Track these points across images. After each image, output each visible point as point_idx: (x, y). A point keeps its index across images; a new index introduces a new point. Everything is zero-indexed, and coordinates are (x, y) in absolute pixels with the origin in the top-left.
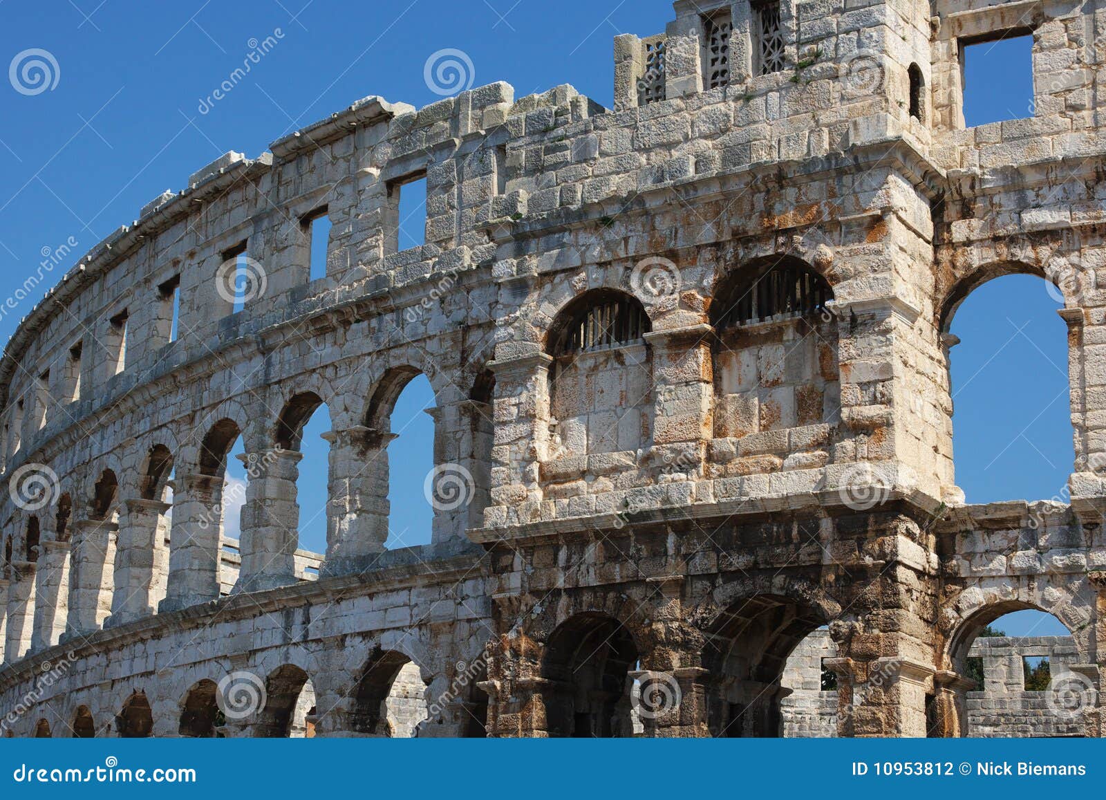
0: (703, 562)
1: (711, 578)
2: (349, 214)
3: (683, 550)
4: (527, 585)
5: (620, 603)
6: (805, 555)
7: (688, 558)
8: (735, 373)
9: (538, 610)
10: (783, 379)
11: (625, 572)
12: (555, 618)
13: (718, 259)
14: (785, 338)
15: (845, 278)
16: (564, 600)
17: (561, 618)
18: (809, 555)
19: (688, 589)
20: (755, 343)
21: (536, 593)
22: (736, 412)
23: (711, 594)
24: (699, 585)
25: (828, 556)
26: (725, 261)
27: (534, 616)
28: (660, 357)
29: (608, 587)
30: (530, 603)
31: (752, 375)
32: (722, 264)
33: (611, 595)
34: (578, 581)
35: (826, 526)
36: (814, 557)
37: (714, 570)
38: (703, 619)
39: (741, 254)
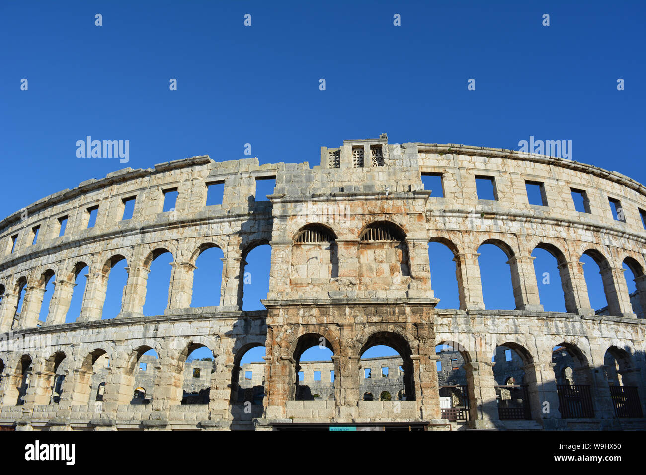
0: (361, 318)
1: (364, 324)
2: (188, 191)
3: (353, 314)
4: (285, 322)
5: (325, 331)
6: (401, 319)
7: (355, 317)
8: (366, 257)
9: (289, 331)
10: (385, 261)
11: (329, 320)
12: (297, 334)
13: (363, 219)
14: (384, 248)
15: (411, 231)
16: (301, 328)
17: (300, 335)
18: (403, 319)
19: (354, 328)
20: (373, 249)
21: (289, 324)
22: (367, 270)
23: (363, 330)
24: (359, 327)
25: (409, 320)
26: (366, 220)
27: (287, 333)
28: (341, 248)
29: (320, 325)
30: (286, 328)
31: (373, 258)
32: (364, 221)
33: (322, 328)
34: (308, 322)
35: (408, 309)
36: (404, 320)
37: (365, 322)
38: (360, 339)
39: (372, 219)
